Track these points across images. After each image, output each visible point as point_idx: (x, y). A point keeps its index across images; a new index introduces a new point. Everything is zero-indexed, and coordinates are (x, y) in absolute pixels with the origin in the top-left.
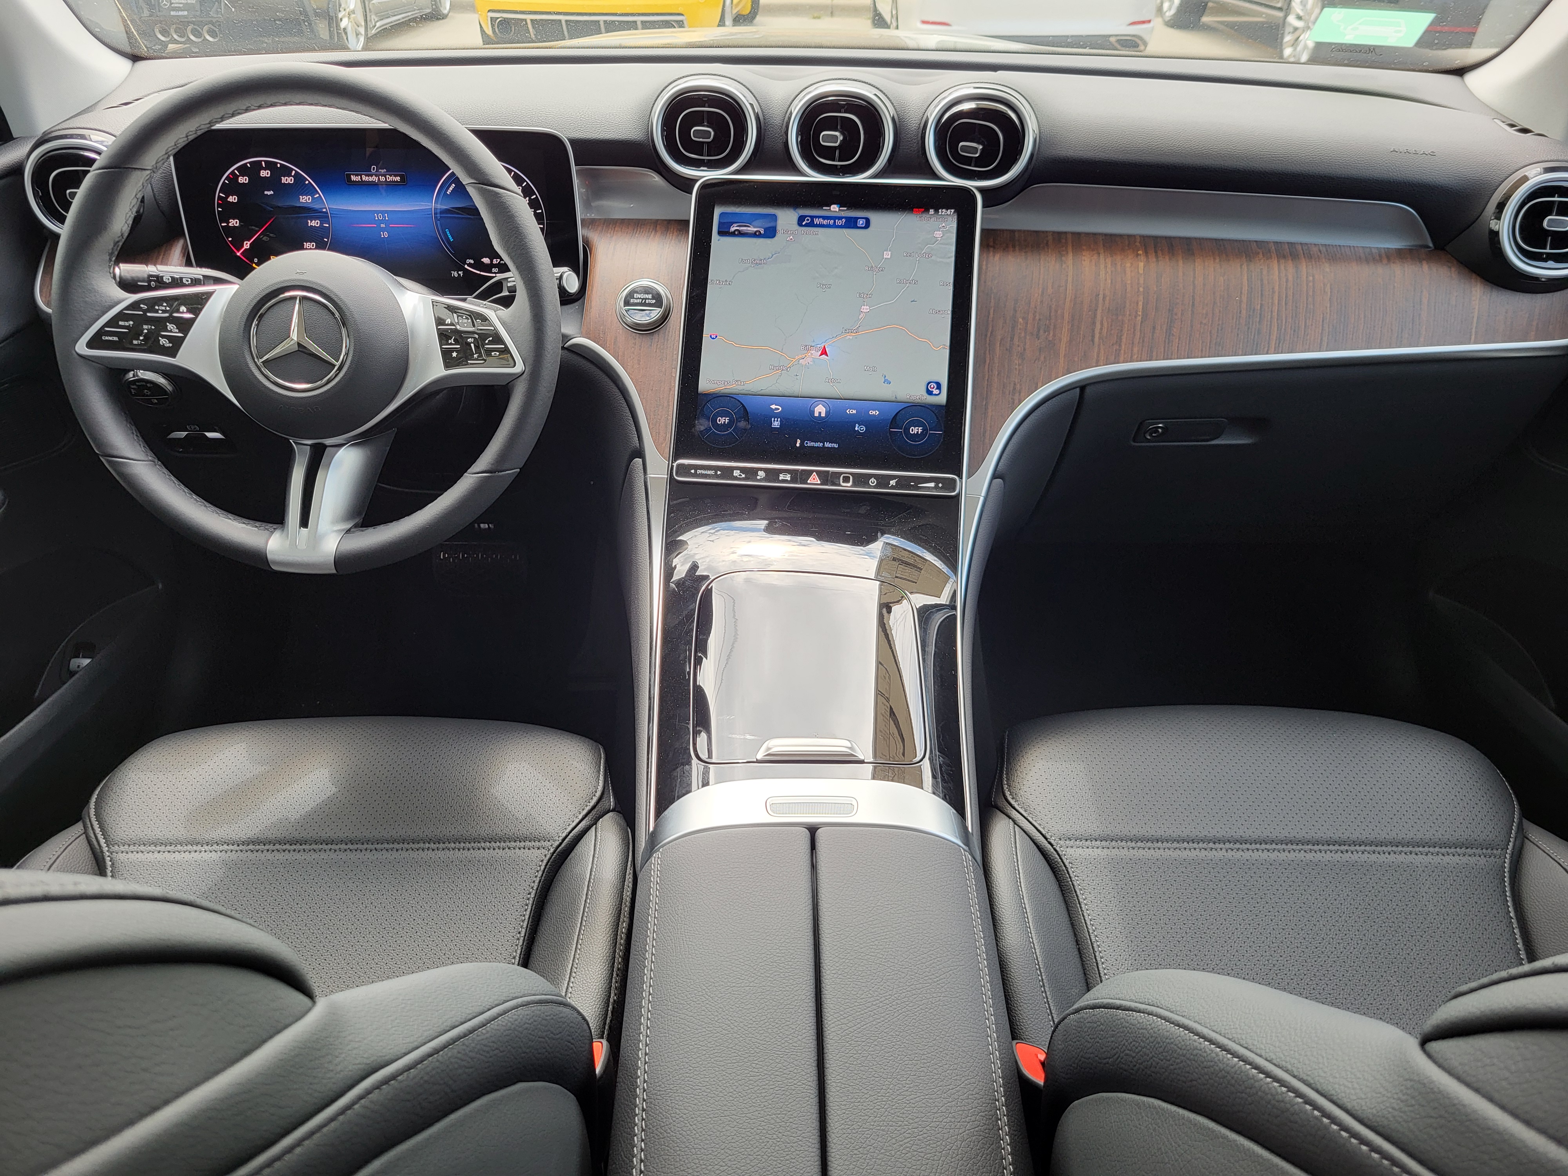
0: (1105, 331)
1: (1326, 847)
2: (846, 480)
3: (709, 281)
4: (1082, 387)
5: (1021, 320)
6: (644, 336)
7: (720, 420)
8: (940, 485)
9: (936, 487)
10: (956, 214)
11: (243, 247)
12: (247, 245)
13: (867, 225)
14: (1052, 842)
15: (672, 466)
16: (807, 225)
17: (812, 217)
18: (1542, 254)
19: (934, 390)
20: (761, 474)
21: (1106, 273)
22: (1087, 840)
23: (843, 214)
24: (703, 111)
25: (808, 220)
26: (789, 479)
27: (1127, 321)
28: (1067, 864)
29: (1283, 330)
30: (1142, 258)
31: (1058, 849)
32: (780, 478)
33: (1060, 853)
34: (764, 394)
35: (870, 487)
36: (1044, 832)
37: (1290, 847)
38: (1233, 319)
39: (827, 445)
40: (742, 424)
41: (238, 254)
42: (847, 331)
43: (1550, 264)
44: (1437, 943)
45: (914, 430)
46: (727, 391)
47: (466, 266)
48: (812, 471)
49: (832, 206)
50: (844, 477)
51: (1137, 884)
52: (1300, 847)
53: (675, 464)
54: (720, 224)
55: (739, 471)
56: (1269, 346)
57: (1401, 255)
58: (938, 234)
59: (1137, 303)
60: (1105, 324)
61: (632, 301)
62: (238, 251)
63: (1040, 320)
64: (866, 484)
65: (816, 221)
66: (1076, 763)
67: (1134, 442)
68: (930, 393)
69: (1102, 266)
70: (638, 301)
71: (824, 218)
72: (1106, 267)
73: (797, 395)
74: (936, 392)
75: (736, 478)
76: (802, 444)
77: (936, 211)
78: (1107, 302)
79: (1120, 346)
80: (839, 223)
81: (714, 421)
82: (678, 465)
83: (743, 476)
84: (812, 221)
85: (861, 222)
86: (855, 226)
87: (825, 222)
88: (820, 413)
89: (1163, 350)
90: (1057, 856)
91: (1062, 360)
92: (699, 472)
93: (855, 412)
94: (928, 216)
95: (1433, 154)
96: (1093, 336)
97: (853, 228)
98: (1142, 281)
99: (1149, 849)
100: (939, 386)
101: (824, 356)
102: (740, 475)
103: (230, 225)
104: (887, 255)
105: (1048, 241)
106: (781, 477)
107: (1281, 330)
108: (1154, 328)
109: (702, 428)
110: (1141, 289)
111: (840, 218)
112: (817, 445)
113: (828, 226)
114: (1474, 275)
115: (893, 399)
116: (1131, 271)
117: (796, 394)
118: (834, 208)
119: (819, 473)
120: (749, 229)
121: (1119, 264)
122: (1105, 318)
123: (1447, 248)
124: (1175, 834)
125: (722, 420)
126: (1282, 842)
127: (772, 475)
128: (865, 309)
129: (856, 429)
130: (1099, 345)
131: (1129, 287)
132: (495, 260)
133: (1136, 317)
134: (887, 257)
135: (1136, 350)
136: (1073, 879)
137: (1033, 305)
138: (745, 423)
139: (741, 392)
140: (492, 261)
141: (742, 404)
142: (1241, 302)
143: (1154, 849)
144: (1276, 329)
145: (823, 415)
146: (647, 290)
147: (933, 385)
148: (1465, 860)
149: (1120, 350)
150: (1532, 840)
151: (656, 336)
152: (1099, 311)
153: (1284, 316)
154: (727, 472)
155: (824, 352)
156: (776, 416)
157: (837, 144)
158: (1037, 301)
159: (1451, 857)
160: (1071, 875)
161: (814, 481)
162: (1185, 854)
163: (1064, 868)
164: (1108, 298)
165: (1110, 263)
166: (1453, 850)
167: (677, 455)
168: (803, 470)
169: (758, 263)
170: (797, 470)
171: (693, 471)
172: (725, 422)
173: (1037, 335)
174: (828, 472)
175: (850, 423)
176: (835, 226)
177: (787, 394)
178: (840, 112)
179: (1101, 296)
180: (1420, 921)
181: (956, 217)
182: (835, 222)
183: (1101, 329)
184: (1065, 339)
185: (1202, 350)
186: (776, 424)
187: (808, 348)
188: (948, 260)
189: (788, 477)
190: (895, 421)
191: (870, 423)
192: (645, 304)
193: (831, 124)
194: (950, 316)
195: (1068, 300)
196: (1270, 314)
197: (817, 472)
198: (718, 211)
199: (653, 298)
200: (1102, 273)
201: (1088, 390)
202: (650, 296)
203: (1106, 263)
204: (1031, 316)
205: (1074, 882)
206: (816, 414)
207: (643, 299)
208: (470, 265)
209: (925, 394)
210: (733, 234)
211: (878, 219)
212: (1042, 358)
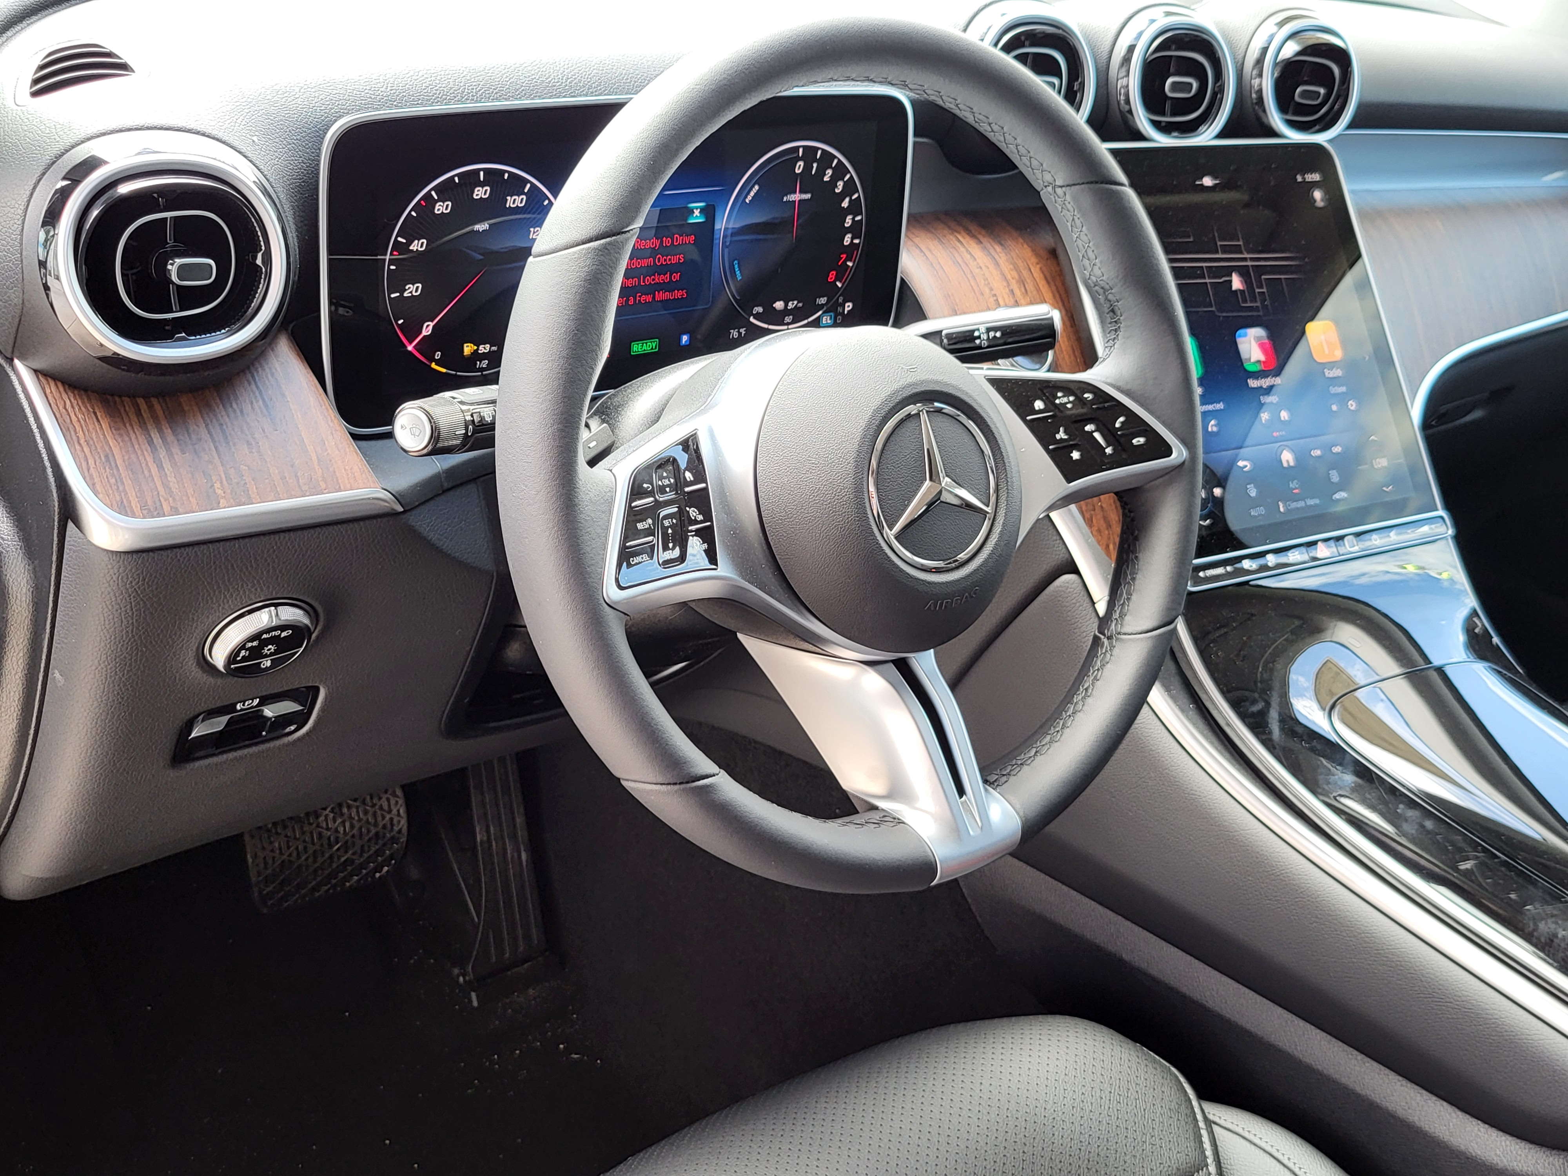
2: (1351, 543)
11: (421, 333)
12: (427, 329)
20: (1271, 558)
26: (1299, 558)
32: (1291, 559)
41: (410, 348)
47: (752, 319)
48: (1317, 541)
50: (1348, 541)
55: (1248, 561)
62: (411, 343)
75: (1248, 572)
83: (1255, 566)
88: (1288, 461)
92: (1208, 573)
93: (1319, 452)
102: (1251, 566)
103: (406, 295)
106: (1291, 556)
119: (1324, 541)
132: (790, 304)
140: (786, 305)
145: (1290, 463)
154: (1237, 566)
157: (1190, 95)
161: (1323, 554)
168: (1308, 543)
170: (1303, 544)
171: (1201, 574)
189: (1297, 555)
197: (1321, 540)
206: (1285, 465)
208: (758, 316)
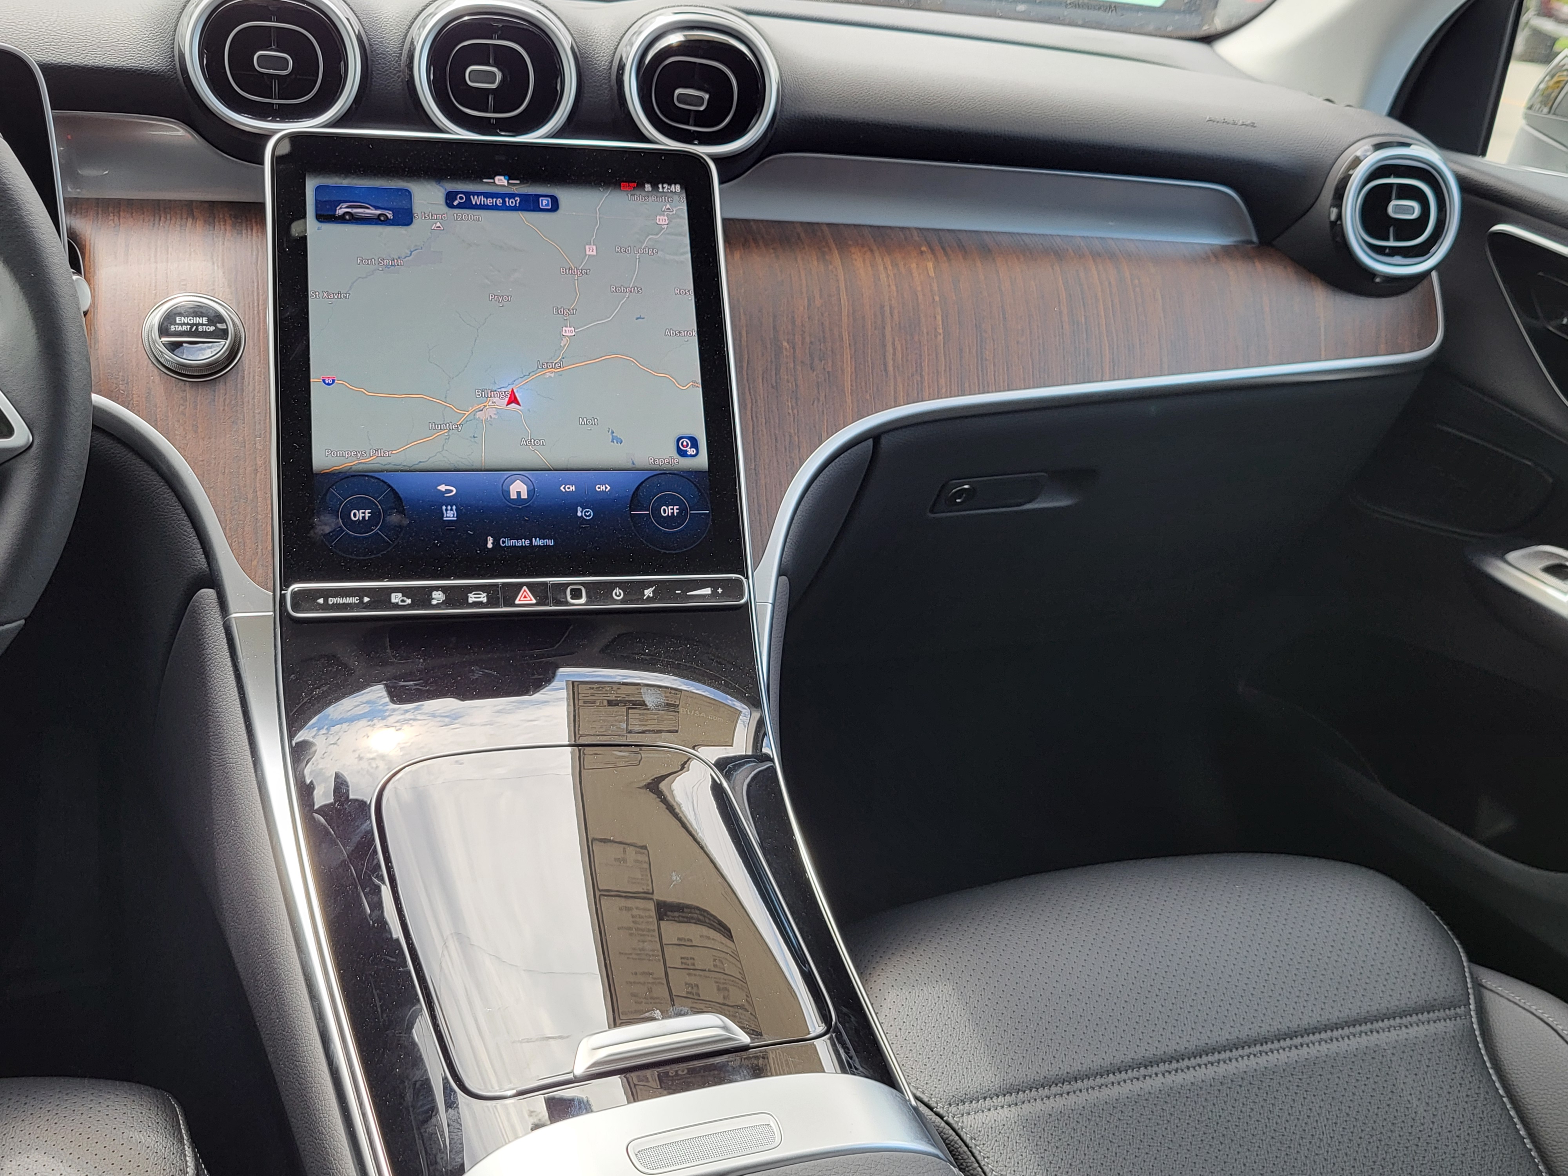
0: (899, 355)
1: (1276, 1045)
2: (576, 594)
3: (310, 293)
4: (875, 436)
5: (785, 344)
6: (200, 384)
7: (355, 515)
8: (720, 591)
9: (714, 594)
10: (684, 191)
13: (555, 206)
14: (941, 1111)
15: (283, 597)
16: (460, 206)
17: (468, 194)
18: (1385, 247)
19: (688, 449)
20: (438, 597)
21: (888, 276)
22: (985, 1098)
23: (514, 190)
24: (270, 27)
25: (461, 198)
26: (485, 600)
27: (926, 342)
28: (968, 1141)
29: (1115, 349)
30: (930, 256)
31: (951, 1120)
32: (470, 601)
33: (955, 1126)
34: (425, 468)
35: (615, 602)
36: (926, 1099)
37: (1235, 1053)
38: (1055, 336)
39: (537, 542)
40: (394, 518)
42: (543, 366)
43: (1398, 259)
44: (1436, 1151)
45: (668, 511)
46: (361, 467)
48: (522, 585)
49: (497, 178)
50: (572, 590)
51: (1067, 1152)
52: (1247, 1051)
53: (288, 593)
54: (318, 204)
55: (400, 595)
56: (1102, 372)
57: (1228, 252)
58: (662, 220)
59: (935, 317)
60: (899, 347)
61: (173, 328)
63: (811, 343)
64: (608, 596)
65: (475, 200)
66: (940, 983)
67: (932, 511)
68: (682, 453)
69: (881, 268)
70: (184, 328)
71: (487, 195)
72: (885, 268)
73: (479, 467)
74: (691, 451)
75: (396, 606)
76: (496, 543)
77: (655, 186)
78: (896, 317)
79: (921, 376)
80: (510, 202)
81: (346, 517)
82: (294, 594)
83: (409, 601)
84: (469, 200)
85: (545, 202)
86: (537, 208)
87: (489, 202)
88: (519, 493)
89: (976, 380)
90: (951, 1132)
91: (849, 400)
92: (331, 601)
93: (573, 488)
94: (643, 194)
95: (1253, 125)
96: (885, 365)
97: (533, 210)
98: (935, 288)
99: (1068, 1093)
100: (694, 443)
101: (513, 405)
102: (403, 601)
104: (591, 251)
105: (799, 235)
106: (472, 598)
107: (1113, 348)
108: (961, 350)
109: (327, 529)
110: (937, 298)
111: (512, 196)
112: (520, 543)
113: (494, 208)
114: (1313, 277)
115: (630, 465)
116: (920, 274)
117: (477, 465)
118: (501, 180)
119: (530, 586)
120: (367, 211)
121: (901, 264)
122: (897, 339)
123: (1274, 243)
124: (1095, 1064)
125: (359, 515)
126: (1224, 1049)
127: (456, 596)
128: (568, 331)
129: (579, 514)
130: (895, 377)
131: (920, 297)
133: (936, 336)
134: (591, 253)
135: (942, 381)
136: (982, 1163)
137: (798, 322)
138: (399, 517)
139: (387, 467)
141: (389, 486)
142: (1061, 312)
143: (1074, 1092)
144: (1107, 348)
145: (524, 496)
146: (197, 312)
147: (685, 441)
148: (1432, 1027)
149: (922, 383)
150: (1488, 986)
151: (221, 386)
152: (888, 329)
153: (1114, 331)
154: (381, 598)
155: (513, 400)
156: (450, 502)
157: (494, 86)
158: (802, 317)
159: (1415, 1028)
160: (979, 1158)
161: (525, 600)
162: (1114, 1092)
163: (965, 1149)
164: (896, 311)
165: (889, 262)
166: (1415, 1018)
167: (288, 575)
168: (504, 584)
169: (391, 264)
170: (496, 585)
171: (321, 601)
172: (364, 517)
173: (811, 364)
174: (545, 584)
175: (567, 506)
176: (505, 208)
177: (462, 466)
178: (491, 38)
179: (887, 308)
180: (1410, 1124)
181: (684, 195)
182: (504, 202)
183: (894, 354)
184: (849, 370)
185: (1024, 380)
186: (450, 515)
187: (487, 394)
188: (682, 258)
189: (483, 597)
190: (637, 498)
191: (599, 504)
192: (197, 334)
193: (480, 55)
194: (696, 338)
195: (845, 313)
196: (1097, 329)
197: (528, 585)
198: (311, 185)
199: (211, 322)
200: (883, 276)
201: (884, 441)
202: (205, 320)
203: (884, 264)
204: (798, 339)
205: (985, 1168)
206: (513, 496)
207: (192, 325)
209: (674, 453)
210: (342, 219)
211: (568, 197)
212: (822, 398)
